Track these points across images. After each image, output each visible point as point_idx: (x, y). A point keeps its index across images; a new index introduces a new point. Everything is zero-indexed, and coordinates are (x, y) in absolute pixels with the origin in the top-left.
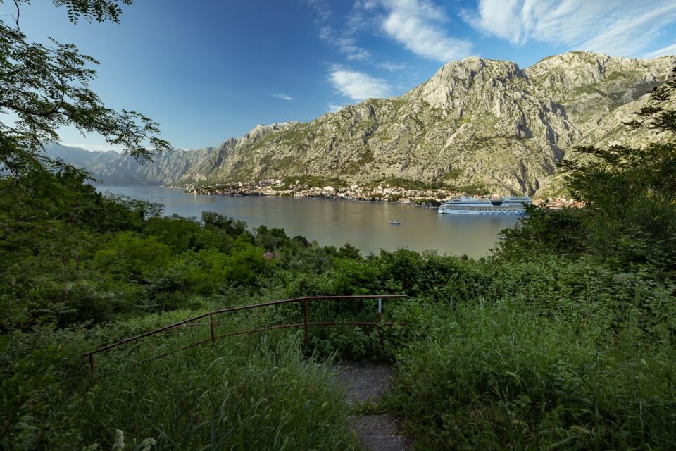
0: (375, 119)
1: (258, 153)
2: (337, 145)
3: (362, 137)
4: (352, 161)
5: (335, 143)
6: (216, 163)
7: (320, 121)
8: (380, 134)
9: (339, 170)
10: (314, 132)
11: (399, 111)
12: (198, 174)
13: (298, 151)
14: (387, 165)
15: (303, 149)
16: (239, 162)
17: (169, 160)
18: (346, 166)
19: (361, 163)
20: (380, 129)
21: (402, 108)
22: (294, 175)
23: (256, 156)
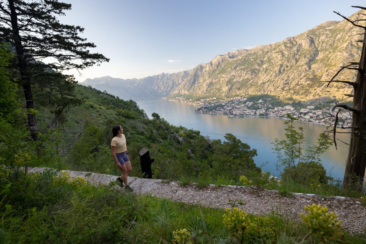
0: (315, 47)
1: (223, 77)
2: (284, 70)
3: (306, 64)
4: (302, 84)
5: (282, 69)
6: (192, 83)
7: (266, 51)
8: (322, 60)
9: (292, 92)
10: (262, 60)
11: (337, 38)
12: (183, 91)
13: (252, 75)
14: (336, 89)
15: (255, 73)
16: (210, 83)
17: (163, 81)
18: (297, 88)
19: (311, 86)
20: (321, 56)
21: (339, 36)
22: (254, 94)
23: (221, 79)
